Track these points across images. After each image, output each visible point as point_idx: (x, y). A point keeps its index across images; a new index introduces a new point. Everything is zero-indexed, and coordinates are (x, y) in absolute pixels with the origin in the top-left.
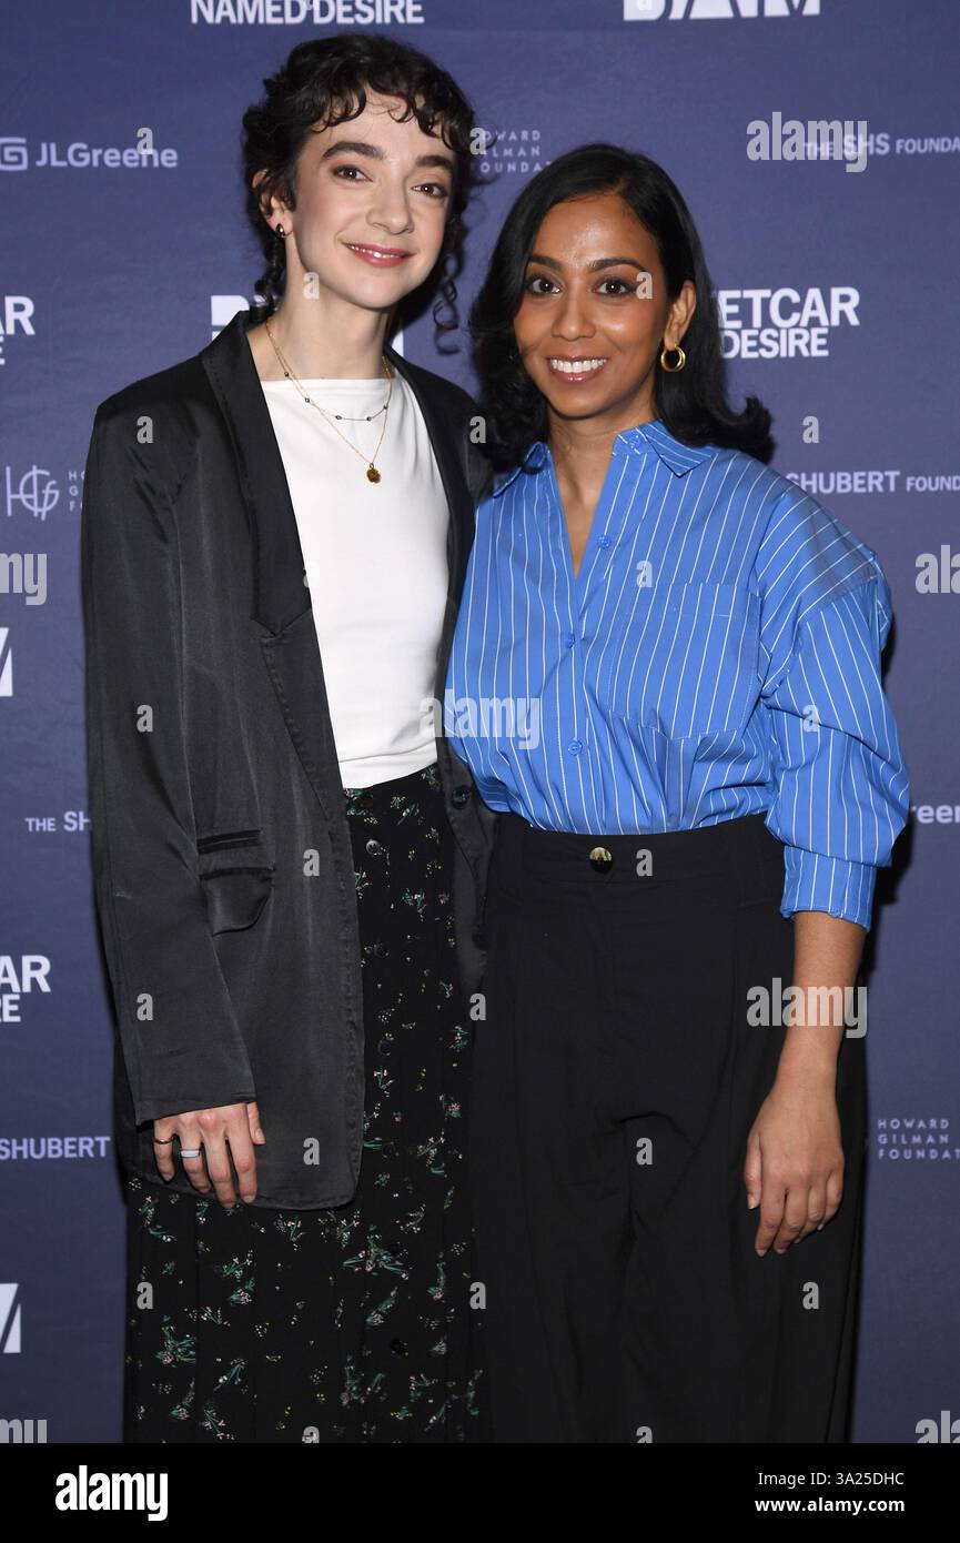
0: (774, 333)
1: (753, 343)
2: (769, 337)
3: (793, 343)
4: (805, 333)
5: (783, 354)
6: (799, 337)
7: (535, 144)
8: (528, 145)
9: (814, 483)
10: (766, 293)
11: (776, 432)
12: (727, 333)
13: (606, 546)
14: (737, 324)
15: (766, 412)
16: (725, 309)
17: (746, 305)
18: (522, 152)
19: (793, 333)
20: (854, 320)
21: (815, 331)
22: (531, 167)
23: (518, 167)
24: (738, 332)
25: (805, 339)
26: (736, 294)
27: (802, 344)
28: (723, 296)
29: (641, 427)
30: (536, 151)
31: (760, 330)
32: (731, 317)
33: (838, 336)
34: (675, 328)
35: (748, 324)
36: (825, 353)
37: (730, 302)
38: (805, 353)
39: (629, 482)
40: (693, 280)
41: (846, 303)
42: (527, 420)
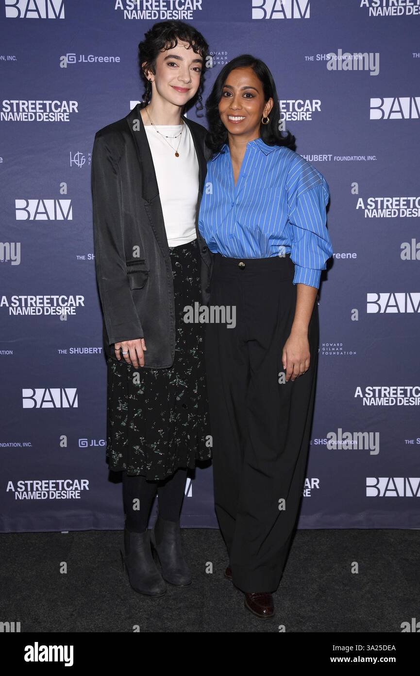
0: (296, 113)
1: (290, 116)
2: (294, 114)
3: (301, 116)
4: (305, 113)
5: (299, 120)
6: (303, 114)
7: (226, 56)
8: (224, 56)
9: (308, 158)
10: (294, 101)
11: (297, 143)
12: (282, 113)
13: (245, 177)
14: (285, 110)
15: (294, 136)
16: (281, 106)
17: (288, 105)
18: (222, 58)
19: (301, 113)
20: (319, 110)
21: (308, 113)
22: (225, 63)
23: (221, 63)
24: (285, 113)
25: (305, 115)
26: (285, 101)
27: (304, 116)
28: (281, 102)
29: (255, 140)
30: (226, 58)
31: (292, 112)
32: (283, 108)
33: (315, 114)
34: (266, 111)
35: (288, 111)
36: (311, 119)
37: (283, 104)
38: (305, 119)
39: (251, 157)
40: (272, 98)
41: (317, 104)
42: (221, 137)
